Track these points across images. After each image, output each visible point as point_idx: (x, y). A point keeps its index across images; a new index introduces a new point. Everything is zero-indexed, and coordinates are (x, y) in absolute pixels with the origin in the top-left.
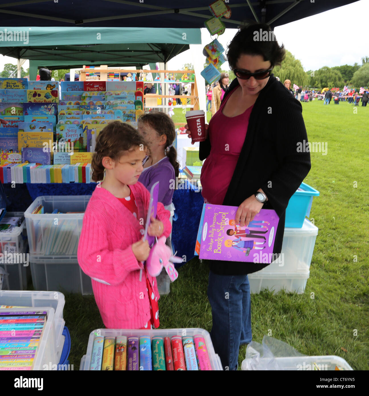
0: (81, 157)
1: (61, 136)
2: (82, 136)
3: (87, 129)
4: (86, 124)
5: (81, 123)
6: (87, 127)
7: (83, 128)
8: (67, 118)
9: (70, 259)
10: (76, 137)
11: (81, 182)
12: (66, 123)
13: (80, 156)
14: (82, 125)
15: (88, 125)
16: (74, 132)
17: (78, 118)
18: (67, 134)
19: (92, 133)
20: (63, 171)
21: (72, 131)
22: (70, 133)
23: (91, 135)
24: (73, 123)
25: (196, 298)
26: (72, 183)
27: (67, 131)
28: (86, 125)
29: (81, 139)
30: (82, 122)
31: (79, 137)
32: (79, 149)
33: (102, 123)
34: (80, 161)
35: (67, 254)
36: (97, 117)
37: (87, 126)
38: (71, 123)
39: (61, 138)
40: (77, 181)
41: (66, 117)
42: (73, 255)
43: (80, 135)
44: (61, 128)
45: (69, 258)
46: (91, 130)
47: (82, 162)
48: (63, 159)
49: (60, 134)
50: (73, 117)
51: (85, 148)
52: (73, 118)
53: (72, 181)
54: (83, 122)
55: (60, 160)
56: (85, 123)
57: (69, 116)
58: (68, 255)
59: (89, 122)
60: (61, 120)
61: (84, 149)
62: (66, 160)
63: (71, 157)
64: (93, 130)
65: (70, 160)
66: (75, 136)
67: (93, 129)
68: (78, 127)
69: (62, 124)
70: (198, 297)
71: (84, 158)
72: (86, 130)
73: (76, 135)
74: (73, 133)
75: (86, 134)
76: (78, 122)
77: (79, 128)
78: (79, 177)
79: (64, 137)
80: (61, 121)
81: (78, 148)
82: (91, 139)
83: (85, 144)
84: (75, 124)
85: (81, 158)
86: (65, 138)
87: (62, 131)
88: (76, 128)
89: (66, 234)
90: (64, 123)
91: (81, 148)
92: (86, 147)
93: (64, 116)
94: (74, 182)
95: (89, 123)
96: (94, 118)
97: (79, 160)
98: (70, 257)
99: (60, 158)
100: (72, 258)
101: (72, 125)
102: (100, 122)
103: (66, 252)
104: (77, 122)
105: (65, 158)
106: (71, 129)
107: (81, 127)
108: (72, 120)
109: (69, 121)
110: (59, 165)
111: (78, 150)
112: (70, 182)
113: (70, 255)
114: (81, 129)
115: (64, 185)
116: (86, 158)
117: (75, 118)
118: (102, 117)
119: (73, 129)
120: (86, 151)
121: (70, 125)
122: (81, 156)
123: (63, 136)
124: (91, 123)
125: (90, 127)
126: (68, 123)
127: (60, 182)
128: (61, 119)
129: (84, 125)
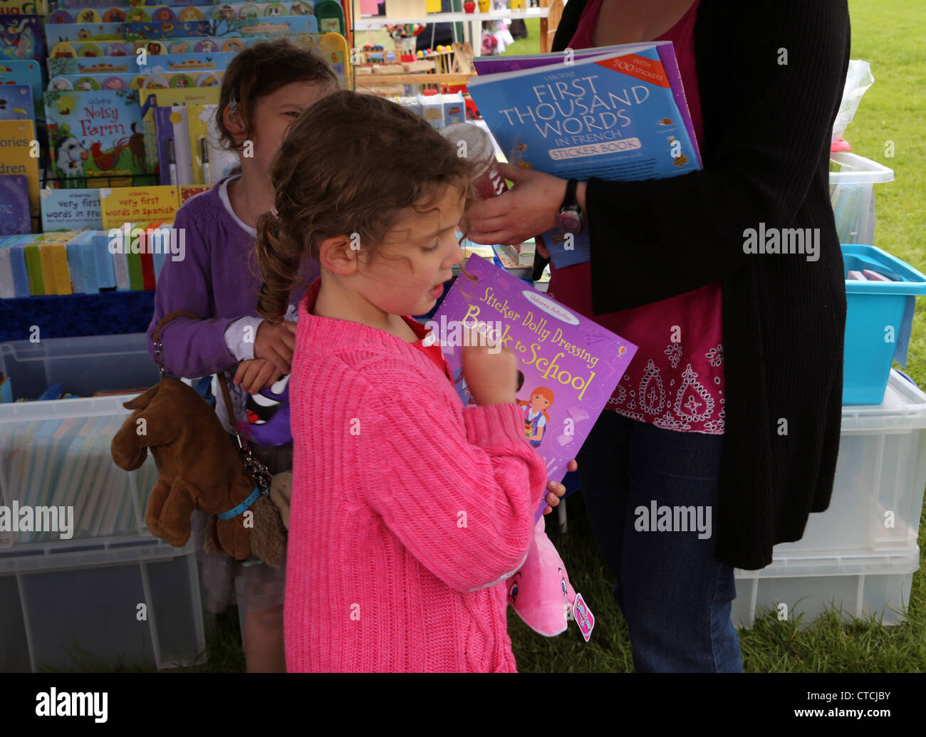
0: (139, 203)
1: (65, 132)
2: (138, 130)
3: (155, 105)
4: (148, 88)
5: (134, 85)
6: (155, 101)
7: (138, 101)
8: (81, 68)
9: (106, 550)
10: (119, 136)
11: (140, 287)
12: (78, 86)
13: (134, 198)
14: (137, 91)
15: (157, 92)
16: (111, 118)
17: (120, 69)
18: (87, 124)
19: (172, 119)
20: (71, 254)
21: (103, 114)
22: (97, 122)
23: (170, 125)
24: (105, 86)
25: (541, 653)
26: (109, 293)
27: (83, 115)
28: (151, 92)
29: (137, 142)
30: (135, 80)
31: (129, 133)
32: (134, 177)
33: (204, 84)
34: (137, 216)
35: (95, 533)
36: (187, 64)
37: (153, 96)
38: (95, 88)
39: (64, 139)
40: (124, 285)
41: (76, 67)
42: (116, 534)
43: (133, 127)
44: (62, 103)
45: (102, 547)
46: (168, 110)
47: (144, 220)
48: (74, 212)
49: (59, 125)
50: (102, 65)
51: (153, 172)
52: (102, 68)
53: (105, 285)
54: (140, 82)
55: (65, 215)
56: (145, 84)
57: (88, 62)
58: (99, 536)
59: (158, 82)
60: (60, 77)
61: (151, 175)
62: (85, 216)
63: (103, 203)
64: (174, 109)
65: (98, 214)
66: (113, 129)
67: (176, 105)
68: (125, 99)
69: (66, 90)
70: (545, 650)
71: (150, 207)
72: (151, 109)
73: (120, 128)
74: (107, 122)
75: (152, 123)
76: (122, 82)
77: (127, 103)
78: (131, 271)
79: (74, 137)
80: (61, 81)
81: (129, 172)
82: (171, 139)
83: (152, 157)
84: (110, 88)
85: (140, 206)
86: (81, 139)
87: (65, 116)
88: (117, 103)
89: (86, 467)
90: (71, 87)
91: (139, 172)
92: (157, 168)
93: (69, 61)
94: (114, 289)
95: (160, 86)
96: (178, 68)
97: (131, 212)
98: (107, 543)
99: (63, 209)
100: (112, 546)
101: (101, 94)
102: (200, 81)
103: (92, 526)
104: (118, 82)
105: (81, 208)
106: (97, 108)
107: (134, 98)
108: (100, 77)
109: (87, 80)
110: (63, 234)
111: (130, 180)
112: (102, 290)
113: (108, 536)
114: (135, 105)
115: (79, 302)
116: (156, 206)
117: (111, 68)
118: (205, 62)
119: (106, 106)
120: (158, 184)
121: (93, 95)
122: (138, 199)
123: (72, 131)
124: (165, 84)
125: (163, 98)
126: (88, 85)
127: (64, 291)
128: (62, 72)
129: (141, 91)
